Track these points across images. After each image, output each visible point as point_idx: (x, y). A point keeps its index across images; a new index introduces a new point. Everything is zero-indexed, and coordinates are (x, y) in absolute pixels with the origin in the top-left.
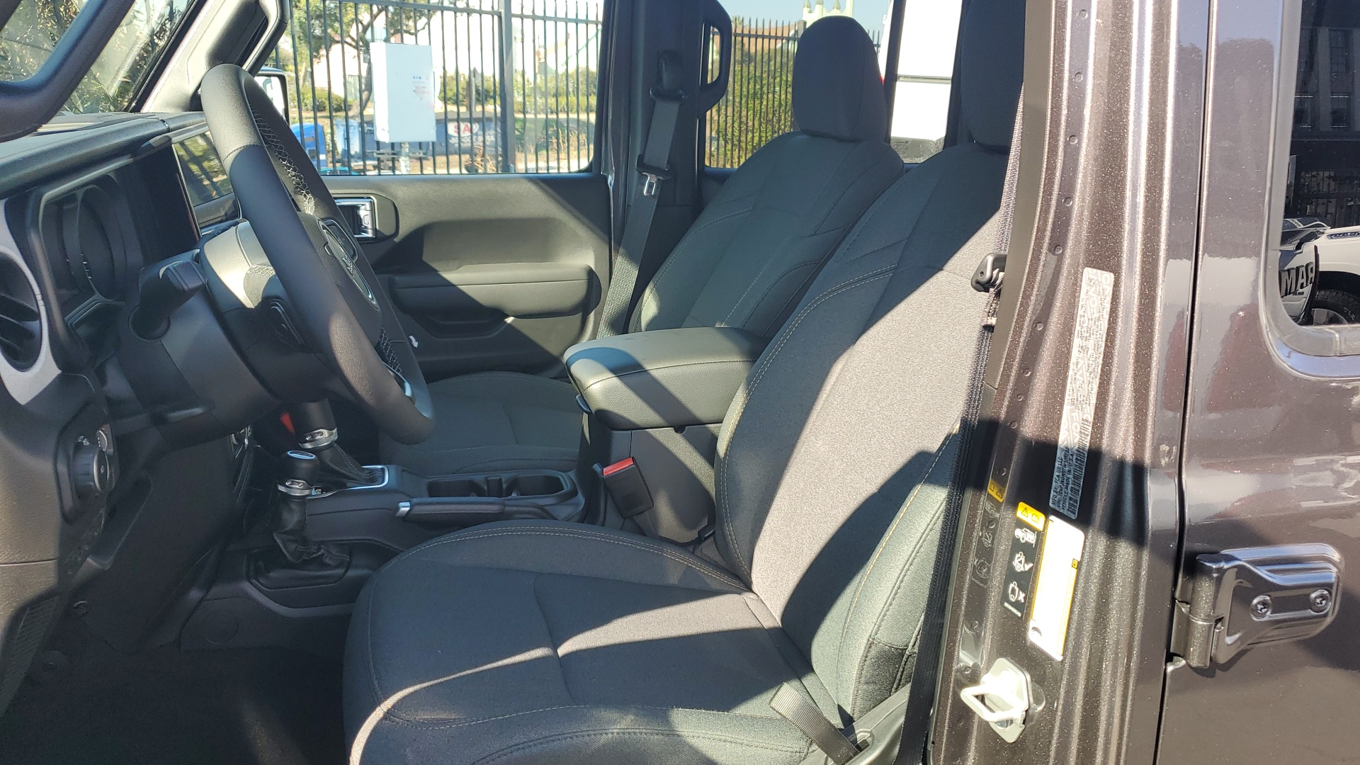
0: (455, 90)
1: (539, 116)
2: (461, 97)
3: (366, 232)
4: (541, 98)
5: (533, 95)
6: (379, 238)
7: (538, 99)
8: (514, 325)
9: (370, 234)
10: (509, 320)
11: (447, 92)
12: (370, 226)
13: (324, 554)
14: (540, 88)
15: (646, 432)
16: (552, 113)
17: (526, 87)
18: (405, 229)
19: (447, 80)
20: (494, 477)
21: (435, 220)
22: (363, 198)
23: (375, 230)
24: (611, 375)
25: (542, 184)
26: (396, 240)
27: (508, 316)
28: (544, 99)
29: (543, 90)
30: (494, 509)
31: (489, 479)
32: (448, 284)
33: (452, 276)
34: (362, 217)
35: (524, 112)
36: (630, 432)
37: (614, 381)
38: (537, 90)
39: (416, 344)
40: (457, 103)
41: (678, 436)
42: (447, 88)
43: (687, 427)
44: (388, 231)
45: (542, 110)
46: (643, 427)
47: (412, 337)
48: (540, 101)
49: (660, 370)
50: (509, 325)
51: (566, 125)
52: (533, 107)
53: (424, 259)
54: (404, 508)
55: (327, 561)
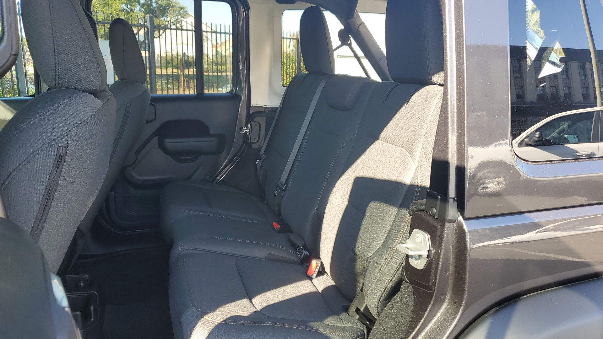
0: (177, 62)
1: (214, 74)
2: (179, 65)
4: (215, 66)
5: (211, 64)
7: (214, 66)
11: (173, 63)
14: (214, 62)
16: (220, 72)
17: (209, 61)
19: (173, 58)
28: (216, 66)
29: (216, 62)
35: (208, 72)
38: (214, 63)
40: (177, 68)
42: (173, 61)
45: (215, 71)
48: (215, 67)
51: (225, 78)
52: (212, 70)
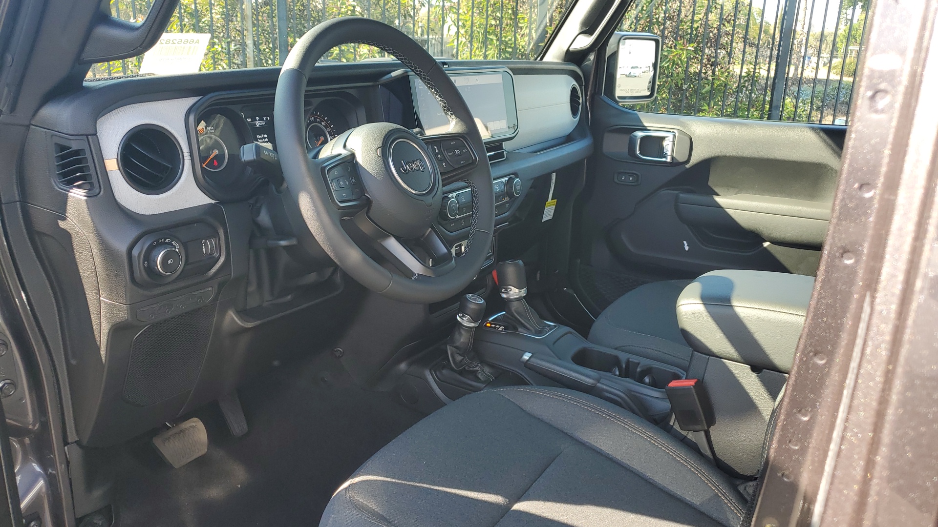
3: (665, 157)
6: (674, 163)
8: (769, 249)
9: (669, 159)
10: (766, 244)
12: (669, 153)
13: (478, 371)
15: (722, 361)
18: (694, 160)
20: (634, 359)
21: (721, 154)
22: (670, 132)
23: (673, 158)
24: (699, 301)
25: (822, 134)
26: (688, 166)
27: (765, 241)
30: (589, 381)
31: (631, 360)
32: (718, 206)
33: (720, 200)
34: (664, 146)
36: (708, 357)
37: (701, 308)
39: (687, 248)
41: (754, 375)
43: (764, 370)
44: (681, 158)
46: (719, 355)
47: (685, 242)
49: (744, 309)
50: (765, 248)
53: (710, 184)
54: (526, 356)
55: (479, 376)
